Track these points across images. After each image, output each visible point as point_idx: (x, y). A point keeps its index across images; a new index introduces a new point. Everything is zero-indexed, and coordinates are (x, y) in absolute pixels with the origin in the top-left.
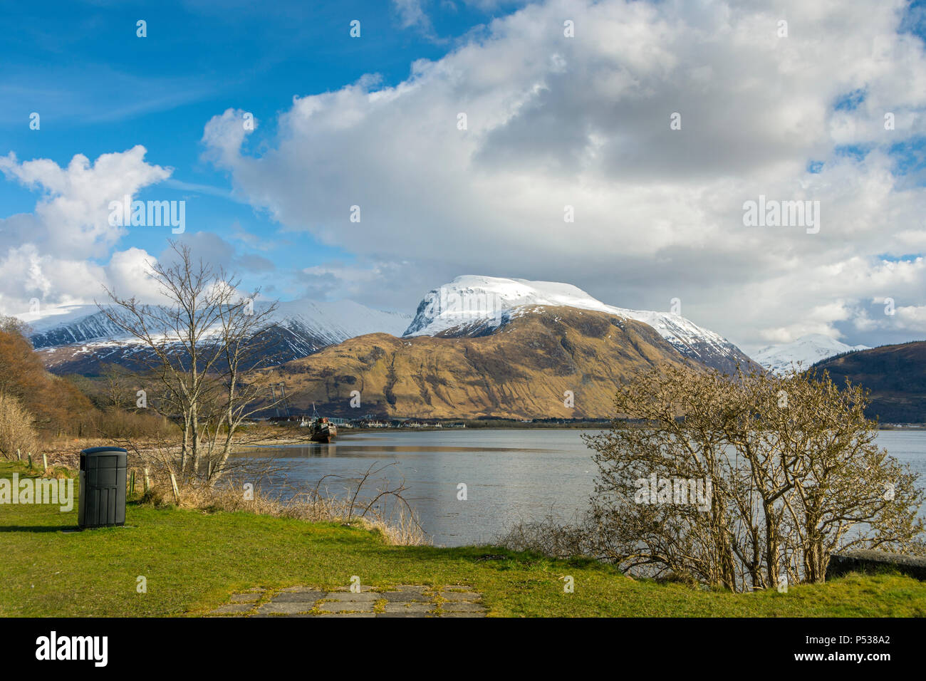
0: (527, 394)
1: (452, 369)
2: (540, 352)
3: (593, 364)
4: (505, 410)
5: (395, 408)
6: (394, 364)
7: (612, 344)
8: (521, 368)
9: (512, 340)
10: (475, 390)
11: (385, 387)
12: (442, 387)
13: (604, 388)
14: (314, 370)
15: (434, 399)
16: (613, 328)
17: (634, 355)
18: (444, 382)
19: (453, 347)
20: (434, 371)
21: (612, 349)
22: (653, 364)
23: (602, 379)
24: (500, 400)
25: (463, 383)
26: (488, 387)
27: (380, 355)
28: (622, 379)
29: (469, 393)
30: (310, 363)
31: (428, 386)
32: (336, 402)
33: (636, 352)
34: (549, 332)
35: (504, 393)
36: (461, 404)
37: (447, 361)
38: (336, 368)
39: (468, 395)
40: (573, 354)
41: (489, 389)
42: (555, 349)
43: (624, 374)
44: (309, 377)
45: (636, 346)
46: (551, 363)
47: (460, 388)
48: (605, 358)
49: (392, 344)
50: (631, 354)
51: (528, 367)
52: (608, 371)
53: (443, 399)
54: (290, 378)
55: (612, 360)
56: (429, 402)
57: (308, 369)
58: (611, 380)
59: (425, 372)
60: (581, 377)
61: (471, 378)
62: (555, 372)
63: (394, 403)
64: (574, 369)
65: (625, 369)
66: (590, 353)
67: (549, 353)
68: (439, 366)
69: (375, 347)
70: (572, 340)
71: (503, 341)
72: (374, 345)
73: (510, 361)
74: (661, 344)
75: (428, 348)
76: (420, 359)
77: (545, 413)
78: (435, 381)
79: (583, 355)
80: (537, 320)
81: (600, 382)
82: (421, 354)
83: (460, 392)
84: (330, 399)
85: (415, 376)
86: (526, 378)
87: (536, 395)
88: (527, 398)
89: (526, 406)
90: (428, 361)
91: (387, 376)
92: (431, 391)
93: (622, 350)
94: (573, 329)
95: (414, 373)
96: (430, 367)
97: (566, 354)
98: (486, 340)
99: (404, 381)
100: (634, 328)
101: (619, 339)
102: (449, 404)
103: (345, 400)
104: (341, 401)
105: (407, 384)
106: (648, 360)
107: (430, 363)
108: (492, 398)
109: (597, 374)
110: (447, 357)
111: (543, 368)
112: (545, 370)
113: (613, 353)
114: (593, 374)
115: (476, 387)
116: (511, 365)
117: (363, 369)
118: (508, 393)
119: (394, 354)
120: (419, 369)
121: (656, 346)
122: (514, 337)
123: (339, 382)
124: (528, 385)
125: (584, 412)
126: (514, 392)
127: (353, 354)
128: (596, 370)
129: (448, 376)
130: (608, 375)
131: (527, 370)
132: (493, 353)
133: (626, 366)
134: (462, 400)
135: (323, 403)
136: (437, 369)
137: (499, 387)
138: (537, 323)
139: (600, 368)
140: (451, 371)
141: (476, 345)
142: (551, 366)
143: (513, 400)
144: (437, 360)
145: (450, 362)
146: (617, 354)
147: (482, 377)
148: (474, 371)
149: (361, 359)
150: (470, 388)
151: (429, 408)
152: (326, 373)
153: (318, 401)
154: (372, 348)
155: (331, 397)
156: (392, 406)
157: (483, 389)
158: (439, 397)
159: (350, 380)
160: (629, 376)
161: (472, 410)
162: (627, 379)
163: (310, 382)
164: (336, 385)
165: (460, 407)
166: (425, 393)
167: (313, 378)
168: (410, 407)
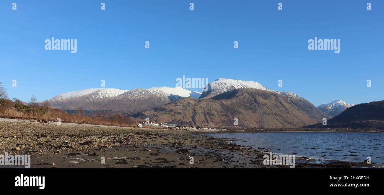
0: (243, 120)
1: (216, 110)
2: (248, 105)
3: (266, 109)
5: (196, 124)
6: (195, 108)
7: (272, 102)
8: (240, 110)
9: (237, 100)
10: (224, 117)
11: (192, 116)
12: (212, 117)
13: (270, 118)
14: (167, 110)
15: (209, 121)
16: (273, 96)
18: (213, 115)
19: (216, 102)
20: (210, 111)
21: (273, 104)
22: (286, 109)
23: (269, 114)
25: (220, 115)
26: (229, 117)
27: (190, 105)
28: (276, 114)
31: (207, 116)
33: (281, 105)
34: (251, 97)
36: (219, 122)
38: (175, 109)
39: (221, 119)
40: (259, 106)
42: (252, 103)
43: (276, 112)
44: (165, 112)
45: (281, 103)
47: (219, 117)
48: (270, 107)
49: (194, 101)
50: (279, 105)
53: (213, 121)
54: (159, 113)
55: (273, 108)
56: (208, 122)
57: (165, 109)
58: (272, 115)
59: (206, 111)
60: (261, 113)
61: (223, 114)
62: (253, 111)
63: (195, 122)
64: (259, 111)
66: (265, 105)
67: (251, 105)
68: (211, 109)
69: (189, 102)
70: (258, 101)
71: (234, 101)
73: (236, 107)
74: (289, 102)
75: (207, 102)
77: (249, 126)
78: (210, 114)
79: (262, 106)
80: (246, 93)
81: (268, 115)
82: (205, 105)
84: (173, 120)
85: (202, 113)
86: (242, 114)
87: (246, 120)
88: (242, 121)
89: (242, 124)
91: (192, 112)
92: (208, 118)
93: (276, 104)
94: (259, 97)
95: (202, 111)
96: (208, 109)
97: (257, 105)
98: (228, 100)
99: (199, 114)
100: (280, 96)
101: (275, 100)
102: (215, 123)
103: (178, 121)
107: (208, 108)
108: (230, 120)
109: (267, 113)
110: (214, 106)
111: (248, 110)
116: (237, 109)
117: (184, 110)
119: (195, 105)
120: (204, 110)
121: (287, 103)
122: (238, 99)
123: (176, 114)
124: (243, 116)
125: (263, 126)
127: (181, 105)
128: (267, 111)
129: (215, 113)
130: (271, 113)
131: (243, 111)
132: (230, 105)
133: (278, 110)
134: (219, 121)
136: (210, 110)
137: (233, 117)
138: (246, 94)
140: (215, 111)
141: (224, 102)
142: (251, 109)
144: (211, 107)
145: (215, 108)
147: (226, 113)
148: (224, 111)
149: (184, 106)
150: (222, 117)
151: (207, 124)
152: (171, 111)
153: (168, 121)
154: (187, 103)
155: (173, 119)
156: (194, 123)
157: (227, 118)
158: (211, 120)
159: (179, 114)
160: (279, 113)
161: (223, 125)
162: (278, 114)
163: (165, 114)
164: (175, 115)
165: (218, 124)
166: (206, 119)
167: (167, 113)
168: (201, 123)
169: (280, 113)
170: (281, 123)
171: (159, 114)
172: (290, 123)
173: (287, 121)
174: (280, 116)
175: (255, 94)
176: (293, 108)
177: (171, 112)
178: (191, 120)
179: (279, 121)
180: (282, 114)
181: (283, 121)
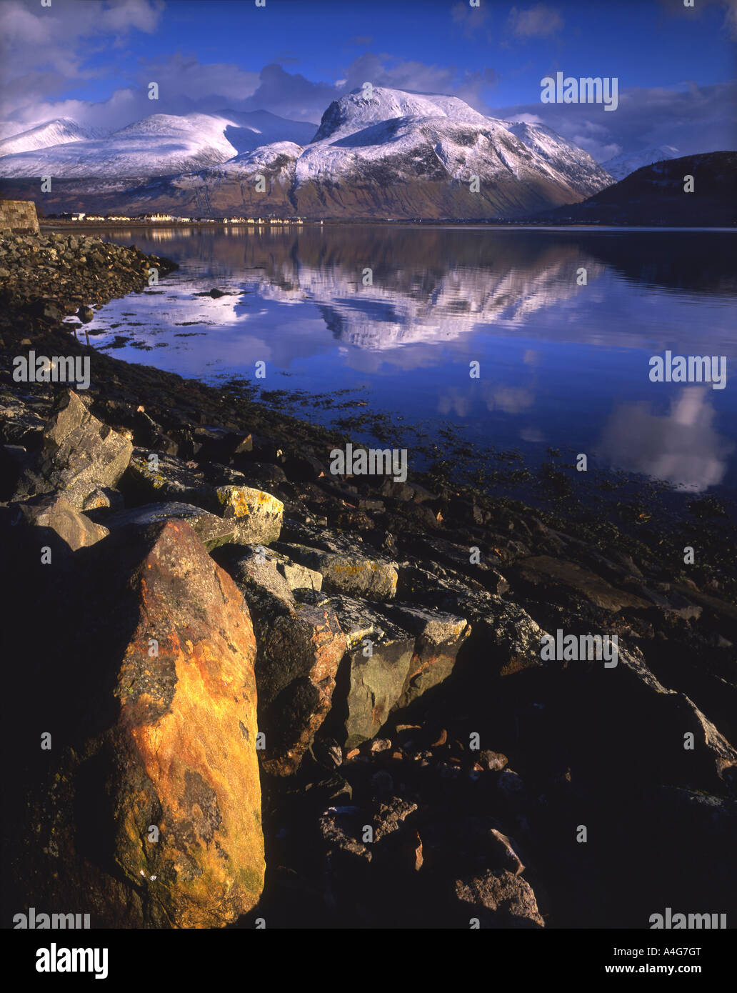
3: (461, 171)
4: (386, 210)
5: (296, 209)
6: (296, 170)
7: (479, 152)
8: (401, 173)
9: (396, 148)
10: (363, 193)
11: (288, 190)
12: (334, 190)
14: (231, 175)
15: (327, 201)
16: (481, 137)
18: (336, 185)
19: (345, 154)
21: (479, 157)
22: (511, 172)
23: (468, 184)
24: (383, 201)
25: (353, 186)
26: (373, 190)
27: (285, 162)
29: (358, 196)
31: (323, 188)
32: (250, 203)
33: (499, 160)
34: (428, 141)
35: (386, 196)
36: (351, 205)
40: (445, 161)
41: (374, 193)
45: (499, 155)
47: (350, 191)
49: (294, 152)
50: (494, 161)
51: (407, 172)
53: (337, 202)
56: (324, 204)
57: (225, 174)
59: (321, 176)
60: (451, 182)
61: (359, 182)
62: (430, 176)
63: (297, 205)
64: (446, 174)
66: (459, 160)
67: (425, 159)
68: (334, 172)
69: (280, 155)
70: (445, 149)
73: (393, 168)
76: (318, 165)
77: (418, 213)
78: (329, 184)
79: (454, 162)
81: (466, 186)
82: (318, 161)
83: (352, 195)
84: (245, 201)
86: (405, 182)
87: (413, 198)
88: (404, 200)
89: (404, 208)
90: (325, 167)
92: (326, 194)
93: (487, 157)
94: (447, 140)
95: (313, 178)
96: (326, 173)
97: (440, 160)
101: (486, 147)
102: (341, 206)
103: (257, 202)
104: (253, 202)
106: (507, 168)
107: (326, 169)
108: (375, 198)
110: (341, 164)
111: (419, 173)
112: (421, 175)
113: (479, 160)
114: (461, 179)
115: (364, 190)
116: (393, 171)
117: (270, 174)
118: (390, 196)
119: (296, 161)
120: (317, 174)
123: (250, 186)
124: (406, 189)
125: (451, 212)
126: (395, 195)
127: (262, 161)
128: (463, 176)
131: (406, 175)
132: (378, 160)
133: (489, 173)
134: (352, 202)
136: (331, 175)
137: (382, 190)
139: (467, 174)
141: (364, 153)
143: (394, 201)
144: (332, 167)
145: (343, 168)
146: (482, 161)
147: (368, 181)
149: (269, 166)
150: (359, 192)
151: (325, 208)
152: (240, 177)
153: (236, 203)
154: (277, 156)
155: (246, 199)
156: (295, 207)
157: (368, 193)
158: (333, 199)
161: (360, 210)
162: (489, 184)
163: (227, 186)
164: (248, 189)
165: (349, 207)
166: (321, 196)
167: (230, 182)
168: (309, 207)
169: (494, 182)
170: (492, 204)
171: (211, 187)
172: (513, 206)
173: (507, 201)
174: (494, 187)
175: (439, 133)
177: (240, 180)
178: (287, 200)
180: (499, 184)
181: (501, 200)
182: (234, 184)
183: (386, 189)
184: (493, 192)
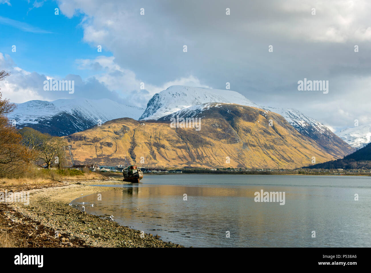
0: (211, 154)
1: (168, 139)
2: (219, 130)
3: (249, 137)
4: (199, 163)
5: (135, 161)
6: (135, 136)
7: (260, 126)
8: (208, 139)
10: (182, 151)
11: (130, 149)
12: (162, 150)
13: (255, 151)
14: (88, 139)
15: (157, 157)
16: (261, 117)
17: (272, 132)
18: (163, 147)
19: (169, 126)
20: (158, 140)
21: (260, 129)
22: (283, 138)
23: (254, 146)
24: (196, 157)
25: (175, 147)
26: (189, 149)
27: (127, 130)
28: (265, 146)
29: (178, 153)
30: (86, 135)
31: (154, 149)
32: (101, 157)
33: (274, 131)
34: (224, 118)
35: (198, 153)
36: (173, 159)
37: (165, 135)
38: (101, 138)
39: (177, 154)
40: (238, 131)
41: (189, 151)
42: (227, 128)
43: (266, 143)
44: (85, 143)
45: (273, 128)
46: (225, 137)
47: (173, 150)
48: (256, 134)
49: (133, 124)
50: (271, 132)
51: (212, 138)
52: (258, 141)
53: (163, 157)
54: (74, 143)
55: (259, 135)
56: (155, 158)
57: (85, 138)
58: (260, 146)
59: (153, 140)
60: (242, 144)
61: (179, 145)
62: (228, 141)
63: (135, 159)
64: (238, 140)
65: (267, 140)
66: (247, 131)
67: (224, 130)
68: (161, 137)
69: (124, 126)
70: (237, 123)
72: (123, 125)
73: (202, 135)
74: (287, 126)
75: (154, 126)
76: (150, 133)
77: (222, 165)
78: (158, 146)
79: (243, 132)
80: (217, 111)
81: (253, 147)
82: (150, 130)
83: (173, 153)
84: (98, 156)
85: (147, 143)
86: (211, 145)
87: (217, 155)
88: (211, 156)
89: (211, 161)
90: (155, 134)
91: (131, 143)
92: (156, 152)
93: (266, 129)
94: (238, 117)
95: (147, 141)
96: (156, 138)
97: (234, 131)
99: (141, 146)
100: (272, 116)
101: (264, 123)
102: (167, 159)
103: (106, 156)
104: (104, 157)
105: (142, 147)
106: (280, 135)
107: (156, 135)
108: (191, 156)
109: (251, 143)
110: (165, 132)
111: (220, 139)
112: (222, 140)
113: (260, 131)
114: (249, 143)
115: (182, 150)
116: (202, 137)
117: (117, 139)
118: (200, 153)
119: (134, 130)
120: (149, 139)
121: (285, 127)
123: (102, 146)
124: (212, 149)
125: (244, 165)
126: (204, 153)
127: (111, 130)
128: (250, 141)
129: (166, 143)
130: (258, 144)
131: (212, 140)
132: (192, 130)
133: (268, 139)
134: (174, 157)
135: (93, 158)
136: (159, 139)
137: (195, 150)
138: (217, 113)
139: (253, 140)
140: (167, 140)
142: (225, 138)
143: (203, 157)
144: (160, 134)
145: (167, 135)
146: (263, 131)
147: (185, 144)
148: (181, 140)
149: (116, 133)
150: (178, 150)
151: (155, 161)
152: (95, 140)
153: (91, 157)
154: (122, 127)
155: (98, 154)
157: (186, 151)
158: (161, 155)
159: (109, 145)
160: (270, 145)
161: (180, 163)
162: (268, 146)
163: (86, 146)
164: (101, 148)
165: (173, 161)
166: (153, 153)
167: (88, 143)
168: (144, 160)
169: (272, 144)
170: (272, 159)
171: (74, 146)
172: (288, 161)
173: (283, 157)
174: (272, 148)
175: (232, 113)
176: (294, 135)
177: (96, 142)
178: (128, 155)
179: (270, 157)
180: (275, 146)
181: (277, 156)
182: (90, 144)
183: (198, 149)
184: (272, 151)
